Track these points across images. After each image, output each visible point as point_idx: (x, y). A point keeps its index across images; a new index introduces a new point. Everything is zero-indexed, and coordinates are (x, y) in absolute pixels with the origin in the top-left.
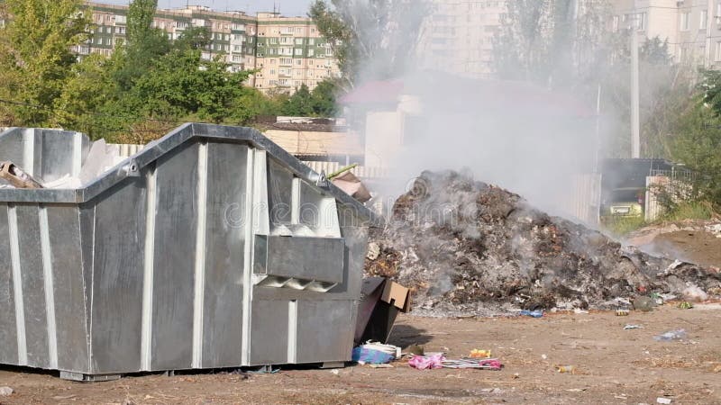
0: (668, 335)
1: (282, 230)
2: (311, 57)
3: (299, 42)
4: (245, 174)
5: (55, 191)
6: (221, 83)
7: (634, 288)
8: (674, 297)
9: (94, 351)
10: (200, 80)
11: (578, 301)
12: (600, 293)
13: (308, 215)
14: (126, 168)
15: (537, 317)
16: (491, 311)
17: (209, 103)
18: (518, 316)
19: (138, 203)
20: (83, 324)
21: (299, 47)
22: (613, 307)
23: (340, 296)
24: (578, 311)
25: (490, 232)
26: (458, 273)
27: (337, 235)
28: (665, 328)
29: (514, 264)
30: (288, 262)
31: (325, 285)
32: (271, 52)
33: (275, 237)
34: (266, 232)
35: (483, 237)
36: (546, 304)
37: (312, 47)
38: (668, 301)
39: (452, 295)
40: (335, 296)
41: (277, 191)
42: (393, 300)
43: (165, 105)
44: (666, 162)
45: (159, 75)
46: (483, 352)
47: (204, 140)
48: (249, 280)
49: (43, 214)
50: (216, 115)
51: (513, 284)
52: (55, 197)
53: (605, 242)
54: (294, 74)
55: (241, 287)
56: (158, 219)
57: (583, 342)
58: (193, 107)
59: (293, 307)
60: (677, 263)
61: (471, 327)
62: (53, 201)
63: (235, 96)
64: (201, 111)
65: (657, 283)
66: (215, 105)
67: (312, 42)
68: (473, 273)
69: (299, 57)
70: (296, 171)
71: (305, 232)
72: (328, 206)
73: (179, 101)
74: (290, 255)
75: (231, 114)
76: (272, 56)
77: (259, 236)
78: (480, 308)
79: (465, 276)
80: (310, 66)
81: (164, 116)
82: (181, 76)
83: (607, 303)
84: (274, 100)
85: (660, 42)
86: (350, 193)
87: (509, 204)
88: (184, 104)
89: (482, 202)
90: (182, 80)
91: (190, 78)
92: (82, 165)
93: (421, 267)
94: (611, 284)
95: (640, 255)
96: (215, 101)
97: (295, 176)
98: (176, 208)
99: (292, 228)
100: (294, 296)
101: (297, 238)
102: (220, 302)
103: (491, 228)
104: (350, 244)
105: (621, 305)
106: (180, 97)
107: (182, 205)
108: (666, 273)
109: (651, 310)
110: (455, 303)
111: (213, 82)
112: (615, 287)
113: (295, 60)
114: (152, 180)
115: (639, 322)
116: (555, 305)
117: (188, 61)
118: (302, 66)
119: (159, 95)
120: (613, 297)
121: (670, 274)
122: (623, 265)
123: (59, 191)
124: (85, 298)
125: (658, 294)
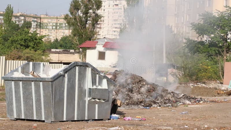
0: (183, 113)
1: (95, 87)
2: (58, 29)
3: (54, 24)
4: (86, 73)
5: (45, 78)
6: (36, 39)
7: (172, 101)
8: (182, 103)
9: (54, 116)
10: (29, 38)
11: (158, 105)
12: (163, 103)
13: (100, 83)
14: (61, 73)
15: (148, 109)
16: (136, 107)
17: (32, 45)
18: (143, 109)
19: (63, 80)
20: (51, 109)
21: (54, 26)
22: (167, 106)
23: (107, 103)
24: (158, 107)
25: (134, 87)
26: (126, 98)
27: (107, 88)
28: (182, 111)
29: (141, 95)
30: (96, 94)
31: (104, 100)
32: (45, 27)
33: (93, 89)
34: (91, 87)
35: (132, 87)
36: (150, 106)
37: (58, 26)
38: (181, 105)
39: (125, 103)
40: (106, 103)
41: (93, 78)
42: (117, 104)
43: (19, 46)
44: (174, 65)
45: (17, 37)
46: (139, 117)
47: (77, 66)
48: (87, 99)
49: (41, 83)
50: (35, 49)
51: (141, 100)
52: (45, 79)
53: (164, 89)
54: (53, 35)
55: (85, 101)
56: (68, 85)
57: (162, 115)
58: (27, 47)
59: (97, 105)
60: (183, 95)
61: (133, 111)
62: (44, 80)
63: (40, 43)
64: (30, 48)
65: (178, 100)
66: (34, 46)
67: (58, 24)
68: (130, 97)
69: (54, 29)
70: (98, 73)
71: (99, 87)
72: (105, 81)
73: (23, 45)
74: (97, 93)
75: (39, 49)
76: (45, 29)
77: (89, 88)
78: (133, 107)
79: (128, 98)
80: (58, 32)
81: (18, 49)
82: (24, 37)
83: (165, 105)
84: (47, 43)
85: (170, 26)
86: (110, 78)
87: (139, 79)
88: (25, 46)
89: (132, 78)
90: (24, 38)
91: (26, 38)
92: (43, 71)
93: (116, 96)
94: (166, 100)
95: (172, 92)
96: (34, 45)
97: (97, 74)
98: (71, 82)
99: (97, 86)
100: (97, 103)
101: (98, 89)
102: (81, 105)
103: (134, 85)
104: (110, 90)
105: (169, 106)
106: (23, 44)
107: (73, 81)
108: (180, 97)
109: (177, 107)
110: (126, 105)
111: (33, 39)
112: (167, 101)
113: (53, 30)
114: (66, 75)
115: (175, 110)
116: (152, 106)
117: (26, 32)
118: (55, 32)
119: (17, 43)
120: (167, 104)
121: (181, 98)
122: (169, 95)
123: (46, 78)
124: (52, 103)
125: (178, 103)
